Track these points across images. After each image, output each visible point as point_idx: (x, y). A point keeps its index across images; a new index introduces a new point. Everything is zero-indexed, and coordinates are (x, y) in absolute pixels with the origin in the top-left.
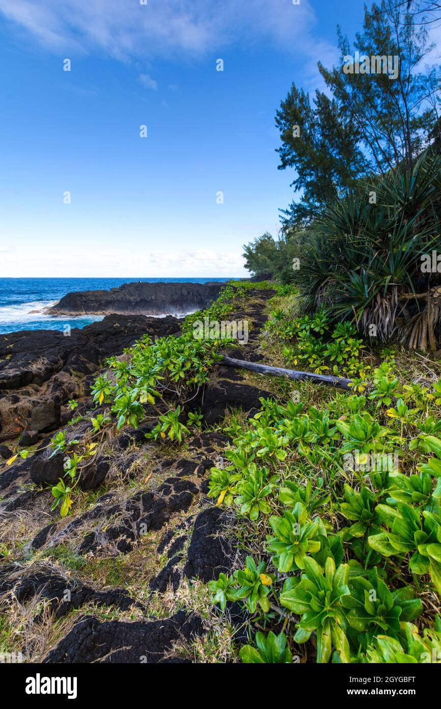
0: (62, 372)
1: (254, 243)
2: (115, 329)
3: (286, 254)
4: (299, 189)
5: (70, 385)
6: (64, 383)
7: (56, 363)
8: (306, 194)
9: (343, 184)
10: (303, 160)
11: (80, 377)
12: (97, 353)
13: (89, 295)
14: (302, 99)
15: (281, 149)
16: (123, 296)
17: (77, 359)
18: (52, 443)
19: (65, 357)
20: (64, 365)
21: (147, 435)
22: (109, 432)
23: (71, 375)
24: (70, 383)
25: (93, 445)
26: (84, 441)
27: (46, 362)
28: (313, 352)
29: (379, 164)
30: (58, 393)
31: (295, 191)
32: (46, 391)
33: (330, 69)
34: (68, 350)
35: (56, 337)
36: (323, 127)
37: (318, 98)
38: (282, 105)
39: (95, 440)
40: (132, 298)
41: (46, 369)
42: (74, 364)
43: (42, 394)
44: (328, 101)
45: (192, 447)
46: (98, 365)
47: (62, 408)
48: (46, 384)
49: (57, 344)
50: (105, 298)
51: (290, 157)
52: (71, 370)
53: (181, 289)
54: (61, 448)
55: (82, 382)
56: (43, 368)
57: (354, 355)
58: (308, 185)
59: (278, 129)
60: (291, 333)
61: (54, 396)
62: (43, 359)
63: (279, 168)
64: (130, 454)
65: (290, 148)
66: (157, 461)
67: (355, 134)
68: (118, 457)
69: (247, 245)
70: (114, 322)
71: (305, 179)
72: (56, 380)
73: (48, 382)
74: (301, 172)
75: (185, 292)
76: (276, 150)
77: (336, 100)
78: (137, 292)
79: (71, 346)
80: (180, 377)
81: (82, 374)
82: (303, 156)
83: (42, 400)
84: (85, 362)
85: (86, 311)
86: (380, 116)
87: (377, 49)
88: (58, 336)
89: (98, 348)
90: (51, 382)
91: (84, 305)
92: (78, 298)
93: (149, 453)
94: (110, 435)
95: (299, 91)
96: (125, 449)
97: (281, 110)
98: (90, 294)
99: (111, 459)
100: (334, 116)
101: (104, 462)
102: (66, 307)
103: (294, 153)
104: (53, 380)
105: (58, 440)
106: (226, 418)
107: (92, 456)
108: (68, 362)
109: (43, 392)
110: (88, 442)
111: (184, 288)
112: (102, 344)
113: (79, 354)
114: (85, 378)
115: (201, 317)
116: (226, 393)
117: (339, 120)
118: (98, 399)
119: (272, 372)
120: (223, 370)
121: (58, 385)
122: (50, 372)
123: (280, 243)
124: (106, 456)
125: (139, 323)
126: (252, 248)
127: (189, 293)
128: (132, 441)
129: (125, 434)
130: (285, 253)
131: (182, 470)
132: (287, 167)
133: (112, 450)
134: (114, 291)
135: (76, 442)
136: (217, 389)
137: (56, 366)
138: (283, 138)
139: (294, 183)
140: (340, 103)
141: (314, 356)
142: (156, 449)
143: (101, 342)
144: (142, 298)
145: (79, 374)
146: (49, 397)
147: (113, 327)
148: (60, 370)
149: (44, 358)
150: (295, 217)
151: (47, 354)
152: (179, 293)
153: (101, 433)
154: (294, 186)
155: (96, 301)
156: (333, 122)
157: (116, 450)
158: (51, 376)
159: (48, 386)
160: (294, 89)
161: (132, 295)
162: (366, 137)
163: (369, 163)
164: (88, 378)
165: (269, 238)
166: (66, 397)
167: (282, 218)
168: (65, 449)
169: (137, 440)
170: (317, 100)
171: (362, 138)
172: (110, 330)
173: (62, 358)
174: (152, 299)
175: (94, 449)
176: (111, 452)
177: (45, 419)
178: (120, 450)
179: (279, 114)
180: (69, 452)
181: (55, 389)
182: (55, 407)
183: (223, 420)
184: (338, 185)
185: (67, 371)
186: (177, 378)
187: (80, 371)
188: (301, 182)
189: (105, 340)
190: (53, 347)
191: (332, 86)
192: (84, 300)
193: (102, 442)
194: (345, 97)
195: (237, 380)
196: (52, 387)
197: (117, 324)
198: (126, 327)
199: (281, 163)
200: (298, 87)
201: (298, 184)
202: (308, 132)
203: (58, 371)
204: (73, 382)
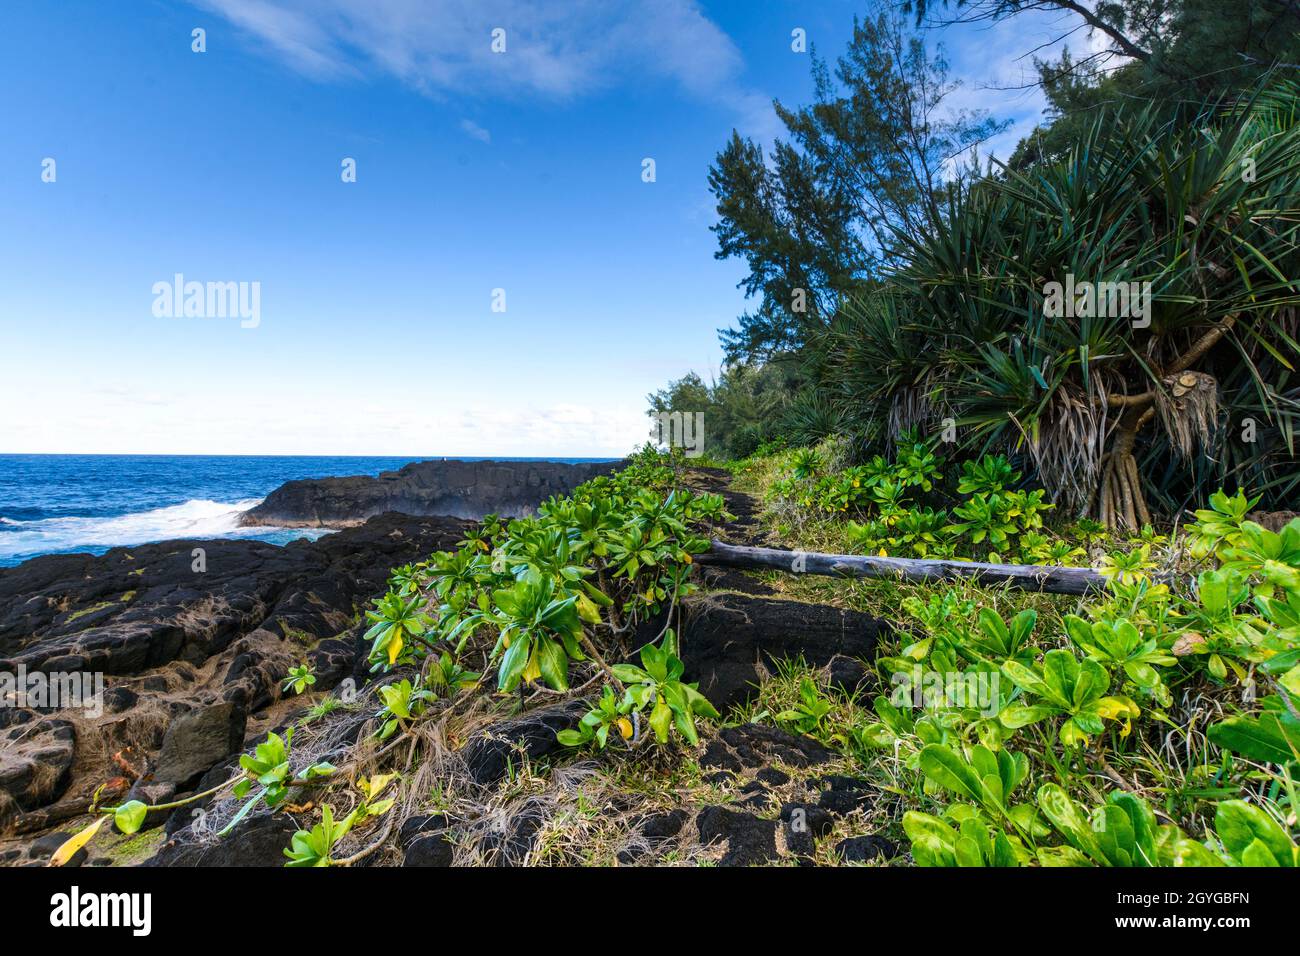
0: (260, 631)
1: (668, 391)
2: (392, 541)
3: (729, 411)
4: (754, 292)
5: (275, 664)
6: (261, 658)
7: (248, 609)
8: (767, 302)
9: (831, 285)
10: (758, 246)
11: (303, 643)
12: (351, 588)
13: (331, 486)
14: (751, 153)
15: (719, 227)
16: (406, 488)
17: (302, 601)
18: (241, 776)
19: (270, 598)
20: (267, 615)
21: (568, 738)
22: (435, 735)
23: (282, 638)
24: (277, 658)
25: (379, 782)
26: (351, 767)
27: (221, 606)
28: (924, 528)
29: (888, 255)
30: (242, 683)
31: (746, 297)
32: (212, 678)
33: (794, 111)
34: (281, 581)
35: (256, 554)
36: (789, 196)
37: (779, 152)
38: (719, 160)
39: (385, 765)
40: (424, 493)
41: (221, 623)
42: (294, 612)
43: (200, 688)
44: (796, 157)
45: (715, 770)
46: (351, 614)
47: (251, 721)
48: (214, 661)
49: (255, 569)
50: (366, 491)
51: (734, 239)
52: (284, 626)
53: (527, 475)
54: (274, 792)
55: (309, 654)
56: (213, 621)
57: (1031, 528)
58: (768, 287)
59: (714, 195)
60: (844, 499)
61: (233, 690)
62: (216, 601)
63: (717, 256)
64: (517, 804)
65: (735, 225)
66: (623, 818)
67: (843, 208)
68: (474, 816)
69: (655, 394)
70: (390, 527)
71: (763, 278)
72: (242, 650)
73: (220, 655)
74: (756, 265)
75: (535, 480)
76: (711, 228)
77: (808, 156)
78: (436, 480)
79: (288, 573)
80: (641, 562)
81: (310, 636)
82: (757, 239)
83: (198, 700)
84: (320, 607)
85: (320, 519)
86: (883, 182)
87: (872, 83)
88: (259, 552)
89: (352, 577)
90: (229, 654)
91: (318, 508)
92: (308, 491)
93: (587, 794)
94: (438, 745)
95: (745, 142)
96: (494, 789)
97: (717, 167)
98: (335, 483)
99: (453, 822)
100: (808, 180)
101: (429, 834)
102: (277, 511)
103: (742, 234)
104: (234, 649)
105: (262, 759)
106: (764, 688)
107: (380, 820)
108: (277, 608)
109: (203, 682)
110: (364, 772)
111: (532, 473)
112: (362, 571)
113: (306, 588)
114: (316, 646)
115: (608, 489)
116: (748, 621)
117: (817, 185)
118: (386, 650)
119: (856, 567)
120: (716, 573)
121: (247, 662)
122: (230, 630)
123: (717, 390)
124: (434, 812)
125: (445, 530)
126: (663, 399)
127: (543, 481)
128: (517, 757)
129: (489, 736)
130: (727, 409)
131: (725, 844)
132: (731, 256)
133: (449, 793)
134: (387, 478)
135: (326, 769)
136: (719, 611)
137: (245, 617)
138: (720, 210)
139: (744, 282)
140: (815, 160)
141: (928, 537)
142: (606, 780)
143: (359, 567)
144: (446, 491)
145: (303, 635)
146: (219, 694)
147: (387, 536)
148: (256, 627)
149: (219, 598)
150: (748, 340)
151: (228, 589)
152: (523, 480)
153: (408, 741)
154: (744, 288)
155: (346, 498)
156: (806, 189)
157: (462, 793)
158: (229, 642)
159: (220, 666)
160: (736, 138)
161: (424, 486)
162: (862, 213)
163: (872, 256)
164: (323, 647)
165: (696, 383)
166: (265, 692)
167: (725, 341)
168: (284, 793)
169: (535, 754)
170: (776, 155)
171: (855, 215)
172: (381, 542)
173: (264, 598)
174: (465, 495)
175: (383, 794)
176: (445, 803)
177: (201, 751)
178: (476, 792)
179: (714, 172)
180: (295, 808)
181: (236, 673)
182: (231, 716)
183: (756, 693)
184: (820, 287)
185: (274, 627)
186: (633, 567)
187: (306, 629)
188: (758, 281)
189: (369, 564)
190: (245, 575)
191: (800, 135)
192: (321, 495)
193: (412, 771)
194: (822, 151)
195: (758, 593)
196: (228, 667)
197: (397, 532)
198: (417, 538)
199: (720, 249)
200: (743, 135)
201: (751, 284)
202: (764, 202)
203: (249, 628)
204: (285, 655)
